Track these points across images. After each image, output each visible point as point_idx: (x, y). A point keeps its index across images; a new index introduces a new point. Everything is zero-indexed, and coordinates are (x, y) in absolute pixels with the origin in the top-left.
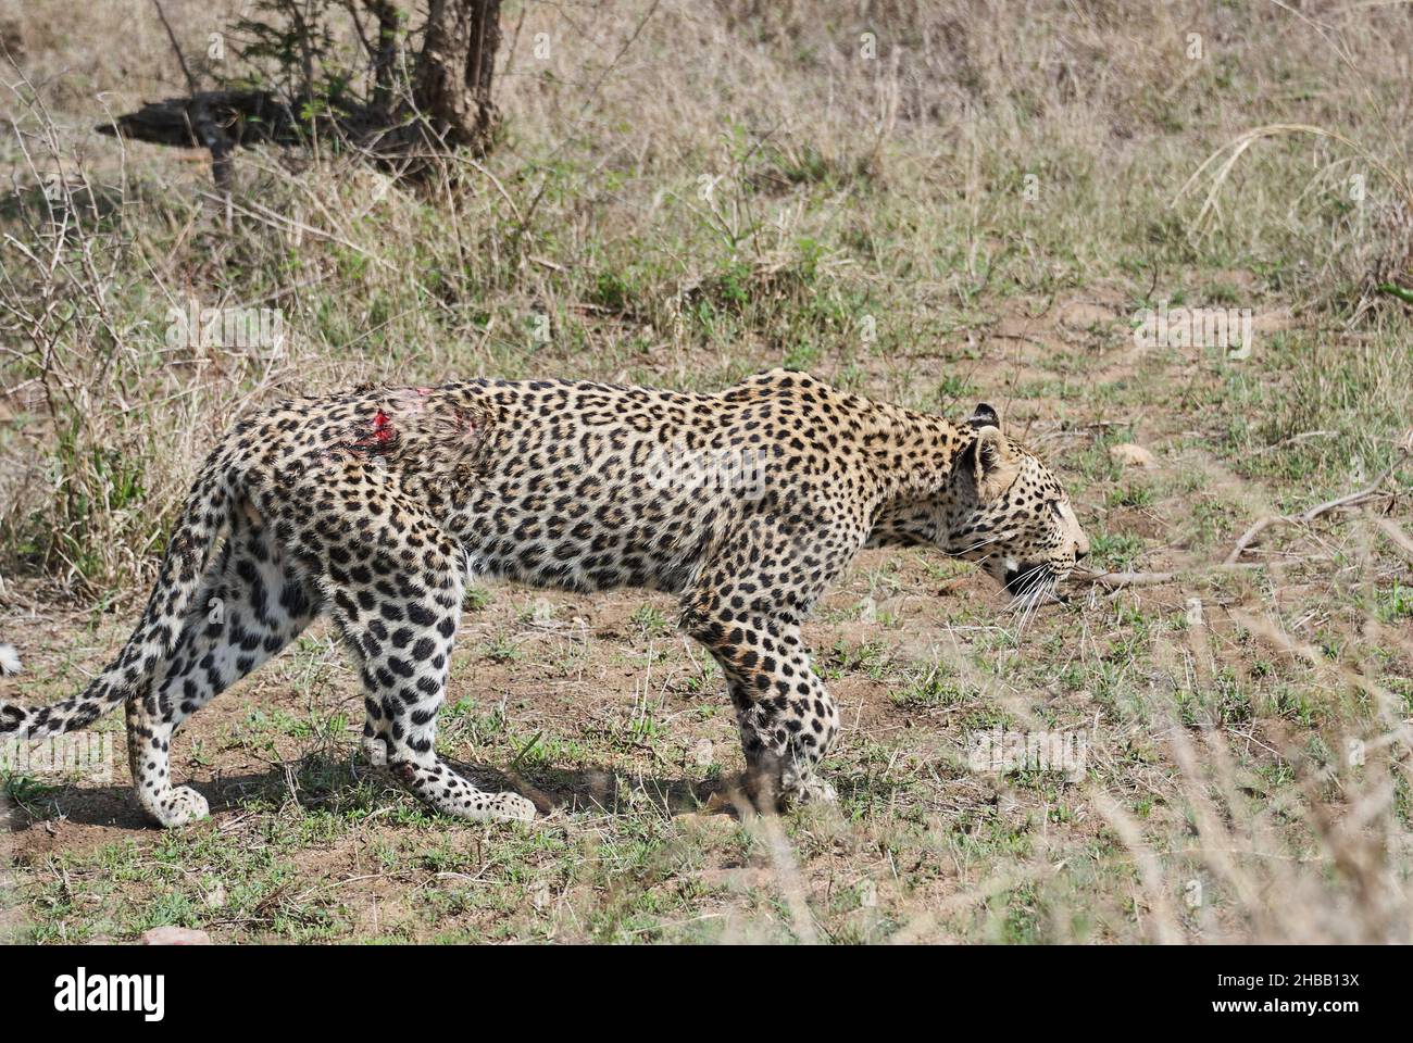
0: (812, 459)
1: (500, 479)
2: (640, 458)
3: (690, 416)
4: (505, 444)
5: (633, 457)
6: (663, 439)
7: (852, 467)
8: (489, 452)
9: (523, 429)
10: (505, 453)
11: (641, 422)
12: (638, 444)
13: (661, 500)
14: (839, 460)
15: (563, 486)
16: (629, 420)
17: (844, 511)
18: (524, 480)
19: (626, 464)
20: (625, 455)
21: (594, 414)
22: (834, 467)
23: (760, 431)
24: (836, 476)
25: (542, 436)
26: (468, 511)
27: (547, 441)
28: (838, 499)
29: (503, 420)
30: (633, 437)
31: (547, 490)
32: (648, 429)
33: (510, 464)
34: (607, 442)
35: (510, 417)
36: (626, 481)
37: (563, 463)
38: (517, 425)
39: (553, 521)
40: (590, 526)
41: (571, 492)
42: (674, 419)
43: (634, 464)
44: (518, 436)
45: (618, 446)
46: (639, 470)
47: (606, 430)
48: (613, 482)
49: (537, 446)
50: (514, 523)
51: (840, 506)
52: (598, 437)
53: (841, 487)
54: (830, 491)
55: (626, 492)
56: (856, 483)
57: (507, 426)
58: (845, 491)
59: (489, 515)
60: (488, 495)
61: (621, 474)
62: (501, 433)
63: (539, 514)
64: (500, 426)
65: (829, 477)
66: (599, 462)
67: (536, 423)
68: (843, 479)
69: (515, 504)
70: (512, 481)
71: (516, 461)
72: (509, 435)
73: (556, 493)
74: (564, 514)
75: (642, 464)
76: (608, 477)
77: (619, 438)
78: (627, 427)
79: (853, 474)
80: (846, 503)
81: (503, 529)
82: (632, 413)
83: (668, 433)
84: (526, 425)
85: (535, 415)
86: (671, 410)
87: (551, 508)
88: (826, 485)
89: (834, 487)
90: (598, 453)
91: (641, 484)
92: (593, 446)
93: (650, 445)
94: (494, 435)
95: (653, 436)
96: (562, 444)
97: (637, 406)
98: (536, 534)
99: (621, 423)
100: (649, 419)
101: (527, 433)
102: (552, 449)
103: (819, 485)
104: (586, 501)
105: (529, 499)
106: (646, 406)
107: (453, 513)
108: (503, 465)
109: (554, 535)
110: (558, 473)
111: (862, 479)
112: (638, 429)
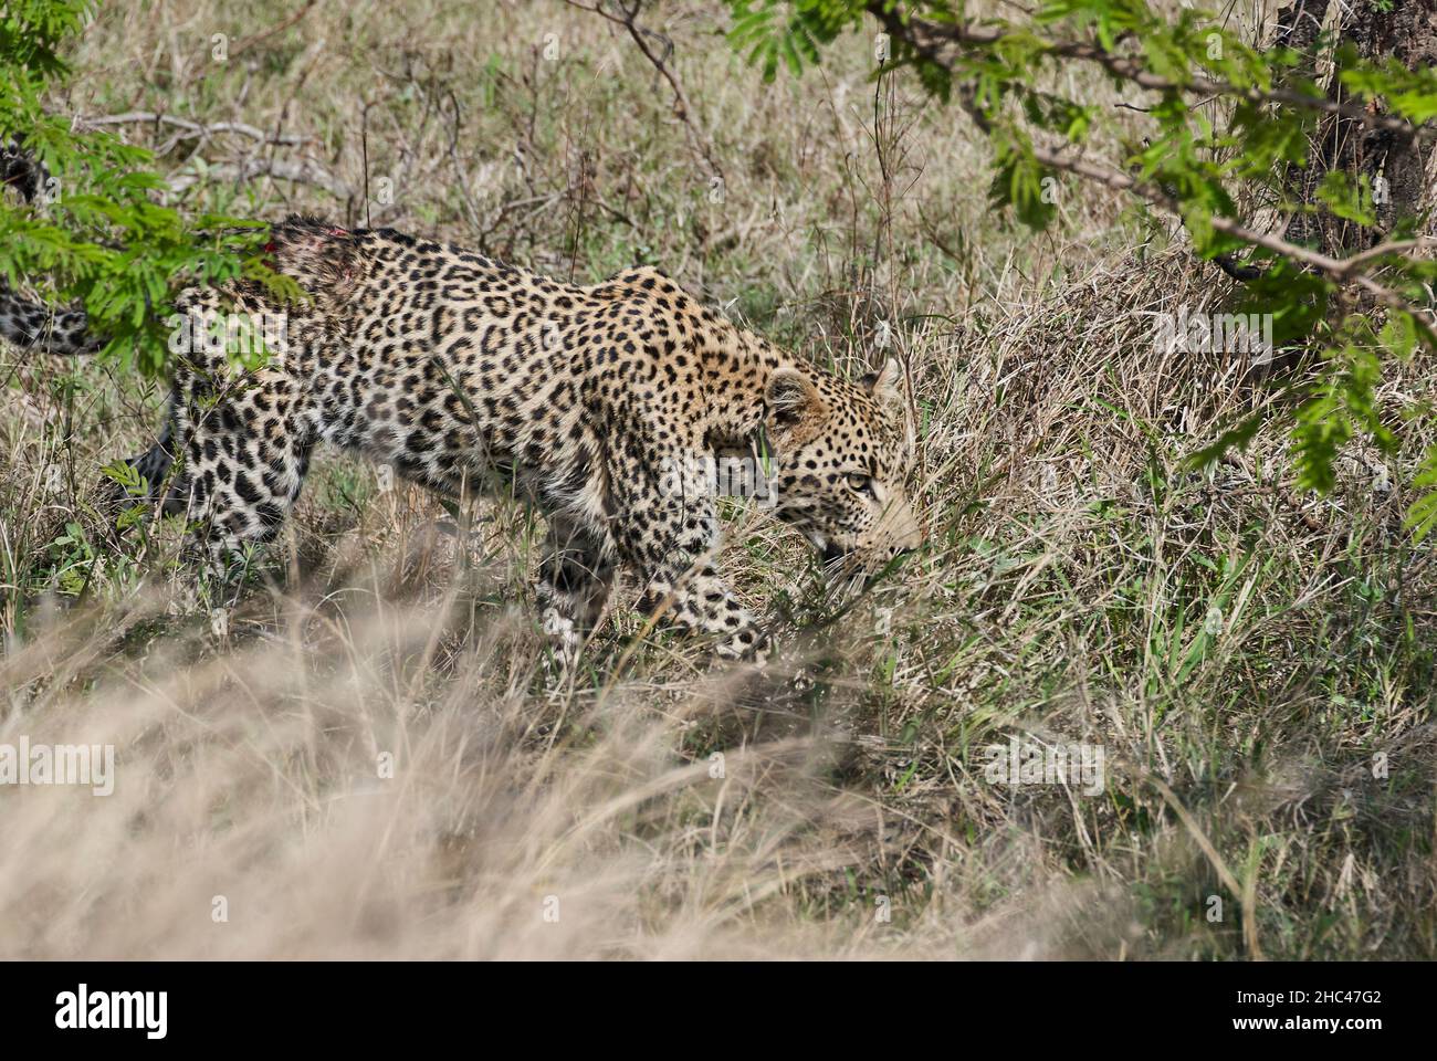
0: (640, 365)
1: (361, 341)
2: (492, 344)
3: (551, 308)
4: (370, 303)
5: (485, 342)
6: (517, 328)
7: (681, 379)
8: (355, 308)
9: (389, 290)
10: (369, 312)
11: (499, 306)
12: (491, 329)
13: (515, 398)
14: (668, 369)
15: (411, 361)
16: (488, 301)
17: (666, 428)
18: (379, 347)
19: (477, 350)
20: (476, 338)
21: (456, 287)
22: (662, 375)
23: (604, 332)
24: (661, 387)
25: (404, 301)
26: (331, 371)
27: (406, 309)
28: (660, 413)
29: (373, 275)
30: (486, 321)
31: (396, 364)
32: (504, 315)
33: (372, 326)
34: (459, 319)
35: (381, 275)
36: (475, 367)
37: (414, 336)
38: (385, 284)
39: (403, 404)
40: (439, 417)
41: (418, 371)
42: (533, 310)
43: (485, 351)
44: (383, 297)
45: (471, 327)
46: (491, 360)
47: (460, 307)
48: (462, 367)
49: (397, 311)
50: (367, 396)
51: (662, 421)
52: (452, 313)
53: (664, 400)
54: (652, 403)
55: (475, 381)
56: (683, 399)
57: (375, 284)
58: (669, 405)
59: (348, 381)
60: (349, 359)
61: (470, 360)
62: (368, 289)
63: (390, 392)
64: (369, 281)
65: (652, 386)
66: (449, 340)
67: (403, 287)
68: (669, 390)
69: (369, 375)
70: (370, 345)
71: (378, 323)
72: (375, 295)
73: (405, 372)
74: (412, 397)
75: (494, 353)
76: (456, 361)
77: (472, 318)
78: (484, 308)
79: (680, 387)
80: (669, 418)
81: (358, 402)
82: (494, 293)
83: (523, 322)
84: (394, 286)
85: (404, 278)
86: (535, 298)
87: (399, 386)
88: (649, 396)
89: (657, 399)
90: (449, 330)
91: (492, 374)
92: (445, 321)
93: (503, 331)
94: (362, 289)
95: (507, 323)
96: (418, 313)
97: (502, 288)
98: (386, 415)
99: (479, 303)
100: (507, 304)
101: (392, 296)
102: (407, 317)
103: (642, 395)
104: (434, 384)
105: (381, 371)
106: (512, 289)
107: (319, 371)
108: (364, 327)
109: (405, 421)
110: (407, 346)
111: (691, 395)
112: (494, 312)
